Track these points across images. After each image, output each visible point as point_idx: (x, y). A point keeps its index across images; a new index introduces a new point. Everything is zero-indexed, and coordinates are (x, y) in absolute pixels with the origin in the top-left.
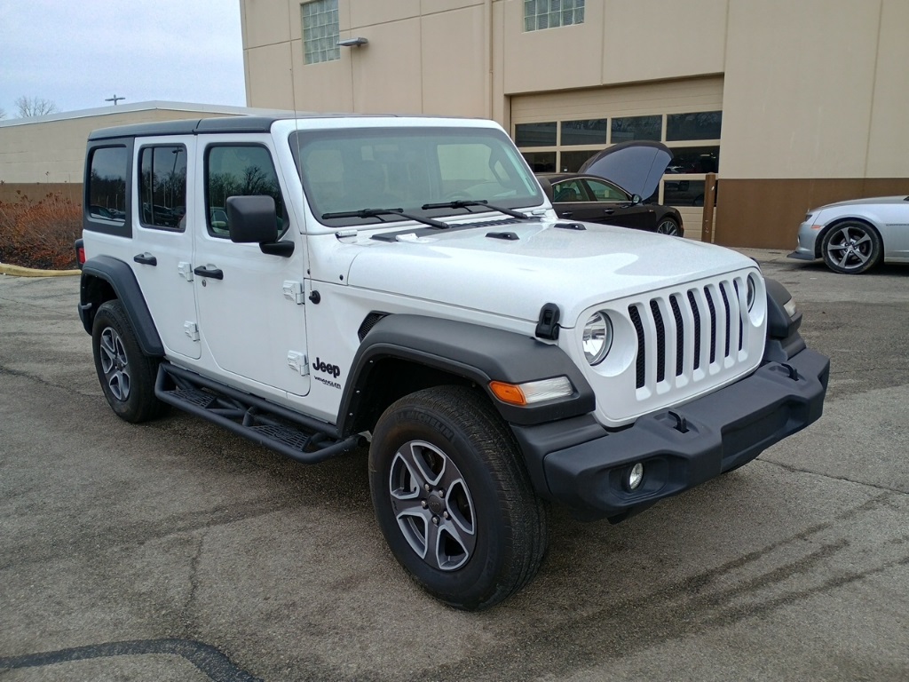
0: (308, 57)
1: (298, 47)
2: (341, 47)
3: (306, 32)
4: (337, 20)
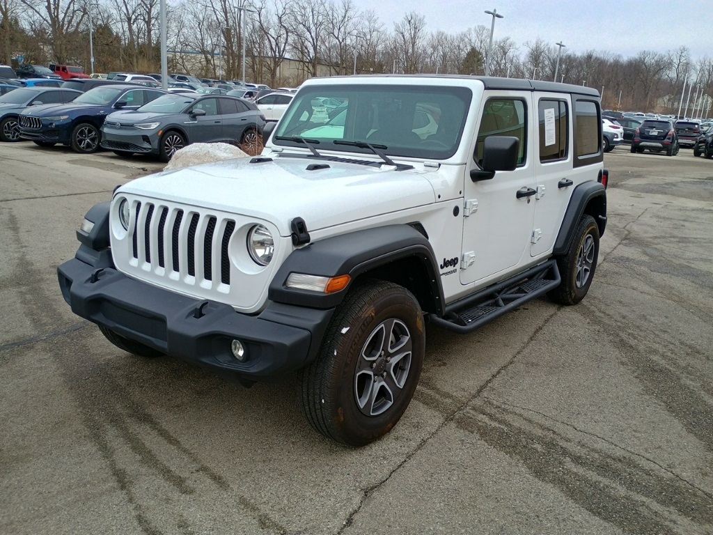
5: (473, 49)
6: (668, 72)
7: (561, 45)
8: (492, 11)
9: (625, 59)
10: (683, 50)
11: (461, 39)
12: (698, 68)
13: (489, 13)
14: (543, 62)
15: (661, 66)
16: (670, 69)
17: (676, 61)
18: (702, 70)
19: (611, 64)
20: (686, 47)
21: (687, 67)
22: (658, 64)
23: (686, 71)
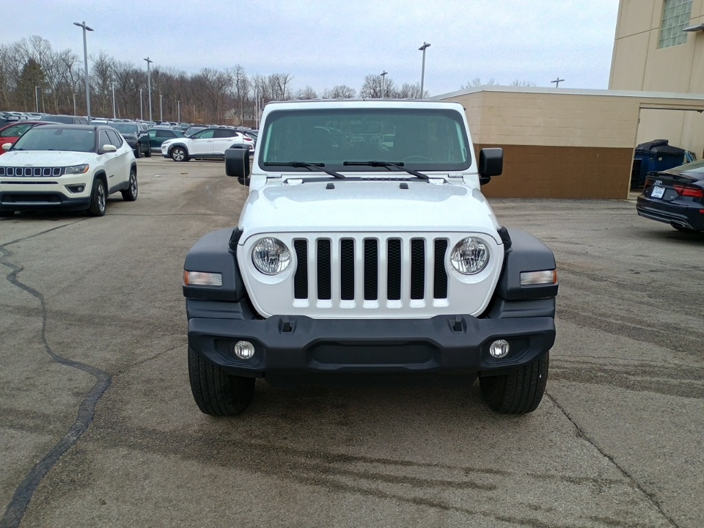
0: (661, 42)
1: (655, 35)
2: (689, 33)
3: (663, 22)
4: (690, 9)
5: (32, 61)
6: (230, 88)
7: (149, 61)
8: (81, 23)
9: (189, 75)
10: (239, 68)
11: (16, 49)
12: (254, 84)
13: (78, 25)
14: (110, 76)
15: (223, 82)
16: (231, 85)
17: (234, 78)
18: (257, 86)
19: (177, 79)
20: (241, 65)
21: (244, 84)
22: (219, 79)
23: (245, 87)
